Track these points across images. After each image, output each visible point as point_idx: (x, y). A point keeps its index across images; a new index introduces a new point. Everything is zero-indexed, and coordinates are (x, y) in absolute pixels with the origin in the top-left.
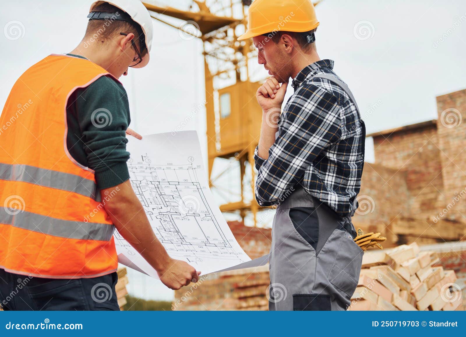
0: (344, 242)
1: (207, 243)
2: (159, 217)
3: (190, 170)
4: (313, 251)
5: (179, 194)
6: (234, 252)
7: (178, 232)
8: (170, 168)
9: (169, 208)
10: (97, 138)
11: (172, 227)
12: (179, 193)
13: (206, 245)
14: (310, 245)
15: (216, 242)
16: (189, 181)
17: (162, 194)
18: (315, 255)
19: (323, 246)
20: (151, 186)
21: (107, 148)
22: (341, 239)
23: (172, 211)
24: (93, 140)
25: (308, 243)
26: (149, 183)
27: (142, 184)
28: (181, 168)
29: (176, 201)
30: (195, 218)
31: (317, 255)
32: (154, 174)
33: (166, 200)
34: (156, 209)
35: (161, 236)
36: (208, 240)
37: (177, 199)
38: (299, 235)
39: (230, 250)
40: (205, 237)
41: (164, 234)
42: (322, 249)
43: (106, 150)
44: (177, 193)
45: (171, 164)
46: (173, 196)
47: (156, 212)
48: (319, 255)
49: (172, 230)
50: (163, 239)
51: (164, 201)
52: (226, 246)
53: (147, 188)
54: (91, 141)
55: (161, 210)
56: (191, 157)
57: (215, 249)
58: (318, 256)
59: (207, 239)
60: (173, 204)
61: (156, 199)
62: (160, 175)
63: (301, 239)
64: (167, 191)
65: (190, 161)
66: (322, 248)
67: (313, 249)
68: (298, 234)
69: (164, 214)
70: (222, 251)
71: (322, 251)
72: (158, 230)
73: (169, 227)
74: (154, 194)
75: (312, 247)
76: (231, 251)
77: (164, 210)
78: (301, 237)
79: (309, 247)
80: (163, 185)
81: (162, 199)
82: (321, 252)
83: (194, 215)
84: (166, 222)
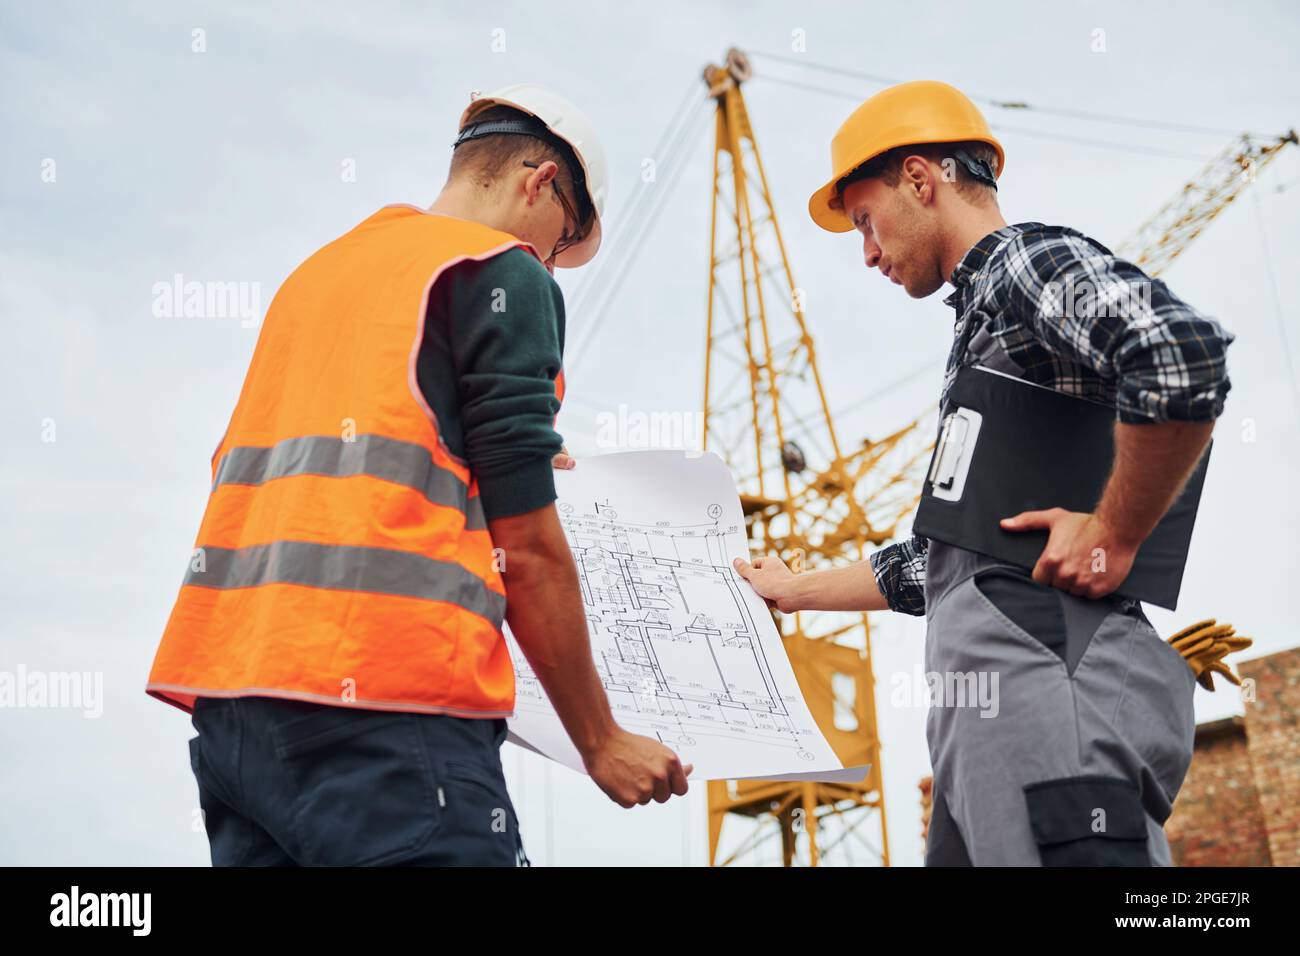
0: (1138, 643)
1: (725, 698)
2: (614, 629)
3: (712, 539)
4: (1058, 663)
5: (677, 583)
6: (792, 728)
7: (654, 667)
8: (662, 533)
9: (644, 613)
10: (494, 391)
11: (642, 653)
12: (676, 581)
13: (719, 704)
14: (1047, 650)
15: (748, 700)
16: (707, 562)
17: (634, 580)
18: (1066, 674)
19: (1084, 652)
20: (609, 560)
21: (517, 417)
22: (1129, 636)
23: (648, 619)
24: (486, 396)
25: (1039, 645)
26: (606, 554)
27: (588, 555)
28: (690, 533)
29: (667, 599)
30: (708, 639)
31: (1070, 673)
32: (621, 540)
33: (642, 594)
34: (611, 613)
35: (609, 672)
36: (728, 692)
37: (670, 594)
38: (1015, 626)
39: (781, 721)
40: (724, 684)
41: (616, 667)
42: (1084, 659)
43: (516, 423)
44: (673, 582)
45: (666, 524)
46: (659, 587)
47: (610, 618)
48: (1077, 674)
49: (640, 660)
50: (610, 681)
51: (634, 597)
52: (774, 710)
53: (599, 565)
54: (479, 399)
55: (624, 616)
56: (713, 507)
57: (742, 715)
58: (1074, 676)
59: (726, 688)
60: (655, 604)
61: (616, 591)
62: (637, 543)
63: (1021, 634)
64: (649, 576)
65: (714, 515)
66: (1081, 656)
67: (1058, 659)
68: (1009, 626)
69: (629, 624)
70: (759, 721)
71: (1085, 663)
72: (604, 657)
73: (635, 654)
74: (613, 579)
75: (1052, 654)
76: (783, 724)
77: (632, 615)
78: (1021, 631)
79: (1046, 654)
80: (639, 562)
81: (632, 591)
82: (1080, 665)
83: (706, 632)
84: (631, 642)
